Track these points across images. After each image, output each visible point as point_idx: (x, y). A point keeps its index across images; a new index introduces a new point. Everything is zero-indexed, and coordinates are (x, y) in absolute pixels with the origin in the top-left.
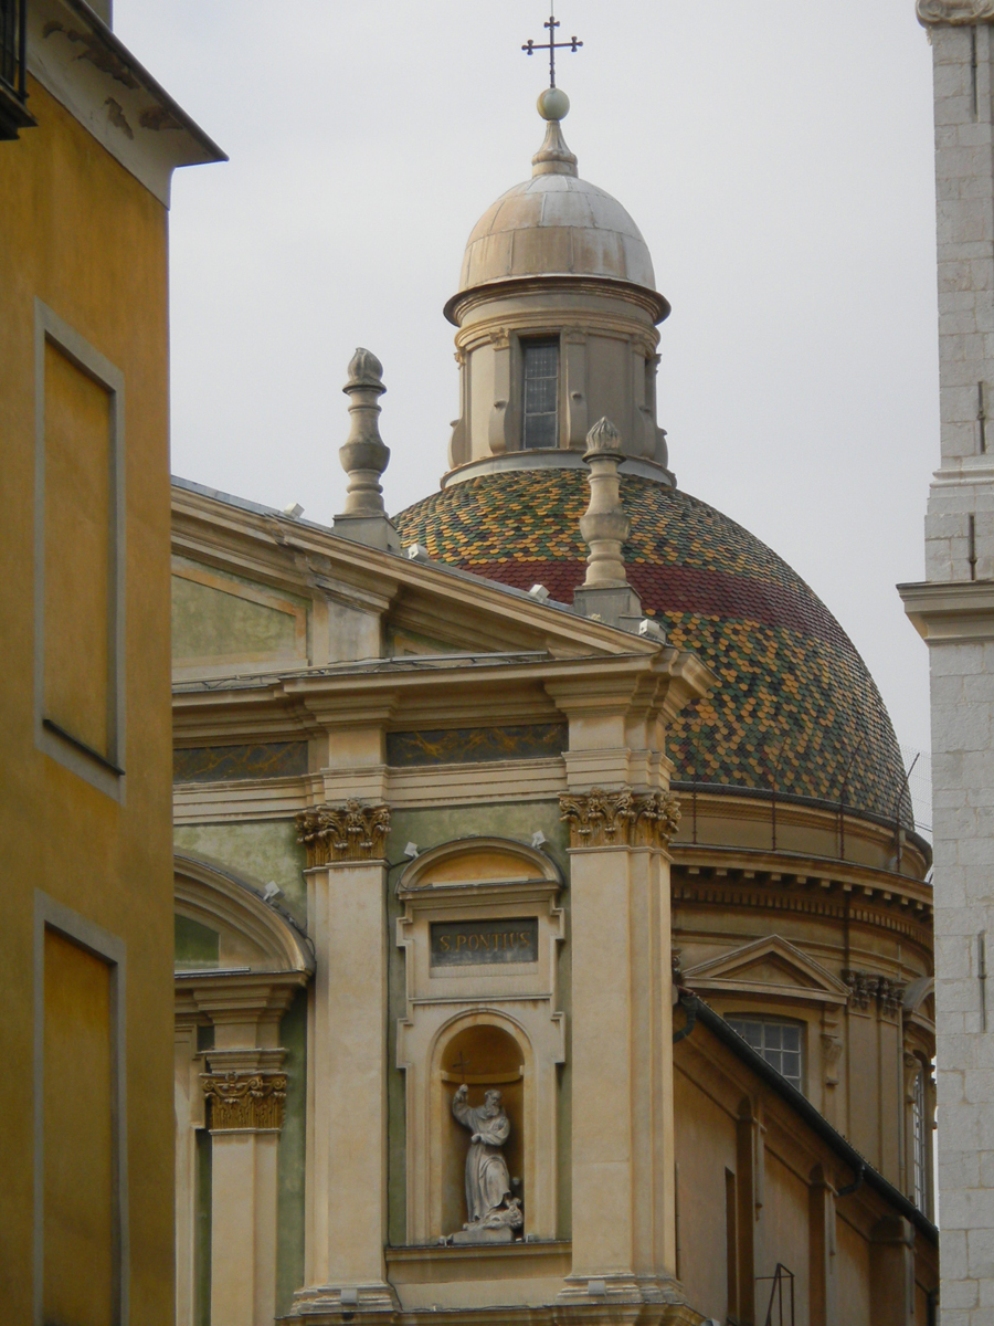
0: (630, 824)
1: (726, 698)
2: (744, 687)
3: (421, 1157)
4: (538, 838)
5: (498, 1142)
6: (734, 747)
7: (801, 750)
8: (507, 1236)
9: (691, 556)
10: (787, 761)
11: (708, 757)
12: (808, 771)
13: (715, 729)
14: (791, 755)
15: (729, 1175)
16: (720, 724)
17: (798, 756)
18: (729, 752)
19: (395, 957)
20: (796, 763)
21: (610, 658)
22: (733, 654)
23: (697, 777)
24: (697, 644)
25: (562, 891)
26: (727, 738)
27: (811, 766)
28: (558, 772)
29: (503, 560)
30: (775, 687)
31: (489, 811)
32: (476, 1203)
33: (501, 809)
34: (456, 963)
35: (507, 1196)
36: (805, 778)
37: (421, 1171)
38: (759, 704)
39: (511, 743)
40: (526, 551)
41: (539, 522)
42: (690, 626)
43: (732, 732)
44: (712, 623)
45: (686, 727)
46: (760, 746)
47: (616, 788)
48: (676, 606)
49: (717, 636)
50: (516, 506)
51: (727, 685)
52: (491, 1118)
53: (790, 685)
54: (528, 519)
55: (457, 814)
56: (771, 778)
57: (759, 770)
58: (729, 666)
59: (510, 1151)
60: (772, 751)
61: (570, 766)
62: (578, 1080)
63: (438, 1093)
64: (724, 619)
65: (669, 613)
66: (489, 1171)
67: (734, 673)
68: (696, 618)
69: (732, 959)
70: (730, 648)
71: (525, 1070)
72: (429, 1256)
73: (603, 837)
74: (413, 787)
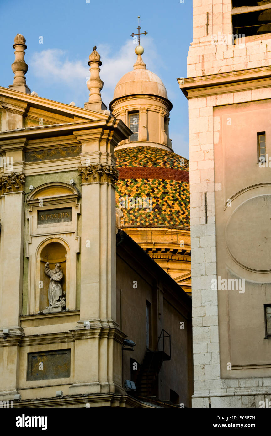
0: (100, 175)
1: (182, 203)
3: (33, 286)
4: (71, 182)
5: (58, 280)
6: (185, 216)
8: (60, 310)
9: (174, 166)
11: (177, 219)
13: (179, 212)
15: (147, 302)
16: (180, 210)
18: (183, 218)
19: (26, 222)
21: (92, 121)
22: (185, 192)
23: (173, 225)
24: (174, 189)
25: (79, 198)
26: (183, 214)
28: (78, 161)
31: (57, 175)
32: (51, 300)
33: (61, 174)
34: (45, 223)
35: (60, 297)
37: (32, 290)
39: (64, 153)
41: (130, 158)
42: (172, 184)
43: (184, 213)
44: (179, 183)
45: (170, 211)
47: (96, 164)
48: (168, 178)
49: (180, 187)
50: (124, 155)
52: (56, 272)
54: (127, 157)
55: (47, 176)
58: (183, 195)
59: (62, 282)
61: (82, 158)
62: (82, 257)
63: (39, 264)
64: (182, 182)
65: (166, 180)
66: (55, 289)
67: (185, 197)
68: (174, 182)
70: (184, 190)
71: (67, 256)
72: (34, 318)
73: (92, 179)
74: (33, 169)
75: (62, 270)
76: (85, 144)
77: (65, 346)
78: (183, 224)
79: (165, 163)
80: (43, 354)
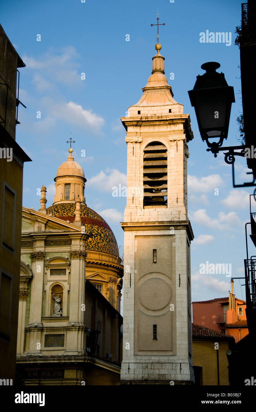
0: (80, 255)
1: (93, 237)
2: (96, 235)
3: (47, 304)
4: (67, 257)
5: (59, 302)
6: (94, 244)
7: (104, 245)
8: (59, 316)
9: (89, 216)
10: (102, 246)
11: (90, 245)
12: (104, 248)
13: (91, 241)
14: (102, 245)
15: (92, 307)
16: (92, 241)
17: (103, 245)
18: (93, 245)
19: (45, 274)
20: (103, 246)
21: (78, 231)
22: (94, 231)
23: (88, 248)
24: (89, 229)
25: (70, 265)
26: (93, 243)
27: (105, 247)
28: (70, 248)
29: (61, 216)
30: (100, 235)
31: (60, 253)
32: (56, 311)
33: (61, 253)
34: (54, 275)
35: (60, 310)
36: (104, 249)
37: (47, 306)
38: (98, 238)
39: (63, 243)
40: (65, 215)
41: (67, 211)
42: (88, 226)
43: (94, 242)
44: (91, 226)
45: (87, 241)
46: (98, 244)
47: (78, 250)
48: (86, 223)
49: (92, 228)
50: (63, 208)
52: (58, 298)
53: (102, 235)
54: (65, 210)
55: (55, 253)
56: (99, 249)
57: (97, 247)
58: (94, 232)
59: (60, 303)
60: (99, 245)
61: (72, 247)
62: (71, 292)
63: (50, 294)
64: (93, 225)
65: (85, 224)
66: (57, 306)
67: (94, 233)
68: (89, 225)
69: (92, 275)
70: (94, 230)
71: (64, 291)
72: (48, 319)
73: (76, 257)
74: (49, 249)
75: (61, 297)
76: (73, 241)
77: (62, 333)
78: (93, 248)
79: (84, 214)
80: (52, 336)
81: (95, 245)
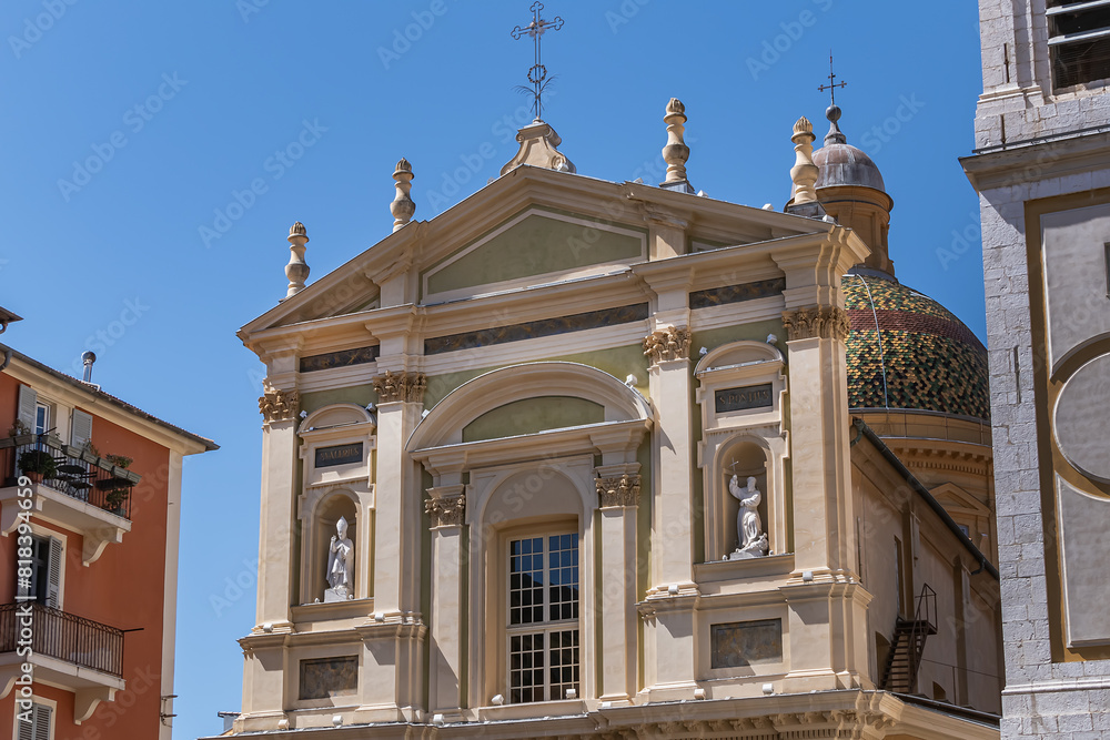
1: (921, 369)
2: (930, 364)
5: (755, 505)
6: (926, 393)
7: (961, 395)
8: (760, 554)
10: (954, 399)
11: (913, 397)
12: (965, 405)
14: (956, 397)
15: (896, 540)
17: (959, 397)
18: (923, 395)
19: (696, 409)
20: (958, 400)
24: (906, 345)
25: (785, 367)
26: (922, 388)
27: (966, 402)
28: (781, 303)
30: (947, 365)
32: (743, 538)
34: (729, 410)
35: (759, 533)
36: (963, 408)
38: (939, 372)
39: (755, 292)
43: (925, 385)
45: (901, 384)
46: (939, 393)
48: (895, 328)
51: (921, 363)
52: (751, 493)
53: (954, 364)
56: (945, 407)
57: (939, 404)
58: (922, 355)
60: (945, 395)
61: (787, 299)
62: (796, 467)
63: (721, 479)
65: (891, 331)
67: (925, 358)
68: (905, 333)
71: (767, 465)
72: (717, 568)
76: (792, 276)
77: (771, 614)
78: (923, 405)
79: (888, 301)
80: (736, 626)
81: (930, 394)
